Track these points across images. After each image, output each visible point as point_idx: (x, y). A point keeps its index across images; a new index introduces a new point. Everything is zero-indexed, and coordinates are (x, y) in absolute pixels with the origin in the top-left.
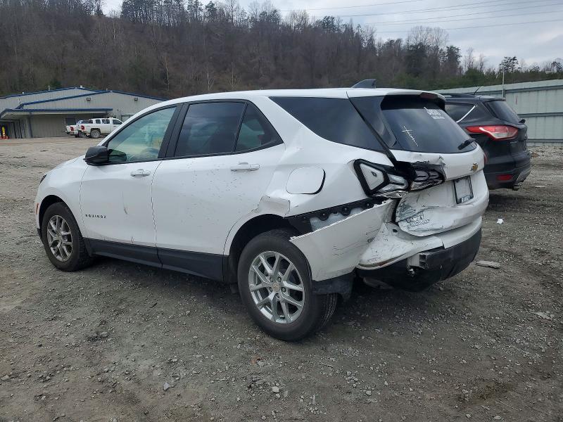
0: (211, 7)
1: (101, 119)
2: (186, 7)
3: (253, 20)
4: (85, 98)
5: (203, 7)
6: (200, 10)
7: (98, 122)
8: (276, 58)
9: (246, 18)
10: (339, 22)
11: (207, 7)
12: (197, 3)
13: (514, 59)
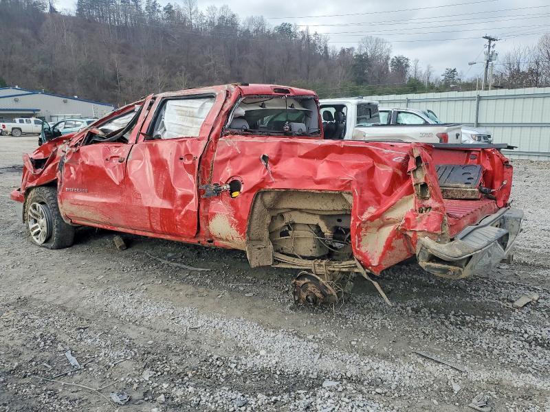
0: (169, 9)
1: (24, 119)
2: (143, 7)
3: (212, 23)
4: (14, 98)
5: (161, 9)
6: (159, 11)
7: (21, 121)
8: (231, 62)
9: (204, 21)
10: (295, 29)
11: (165, 9)
12: (155, 4)
13: (454, 70)
